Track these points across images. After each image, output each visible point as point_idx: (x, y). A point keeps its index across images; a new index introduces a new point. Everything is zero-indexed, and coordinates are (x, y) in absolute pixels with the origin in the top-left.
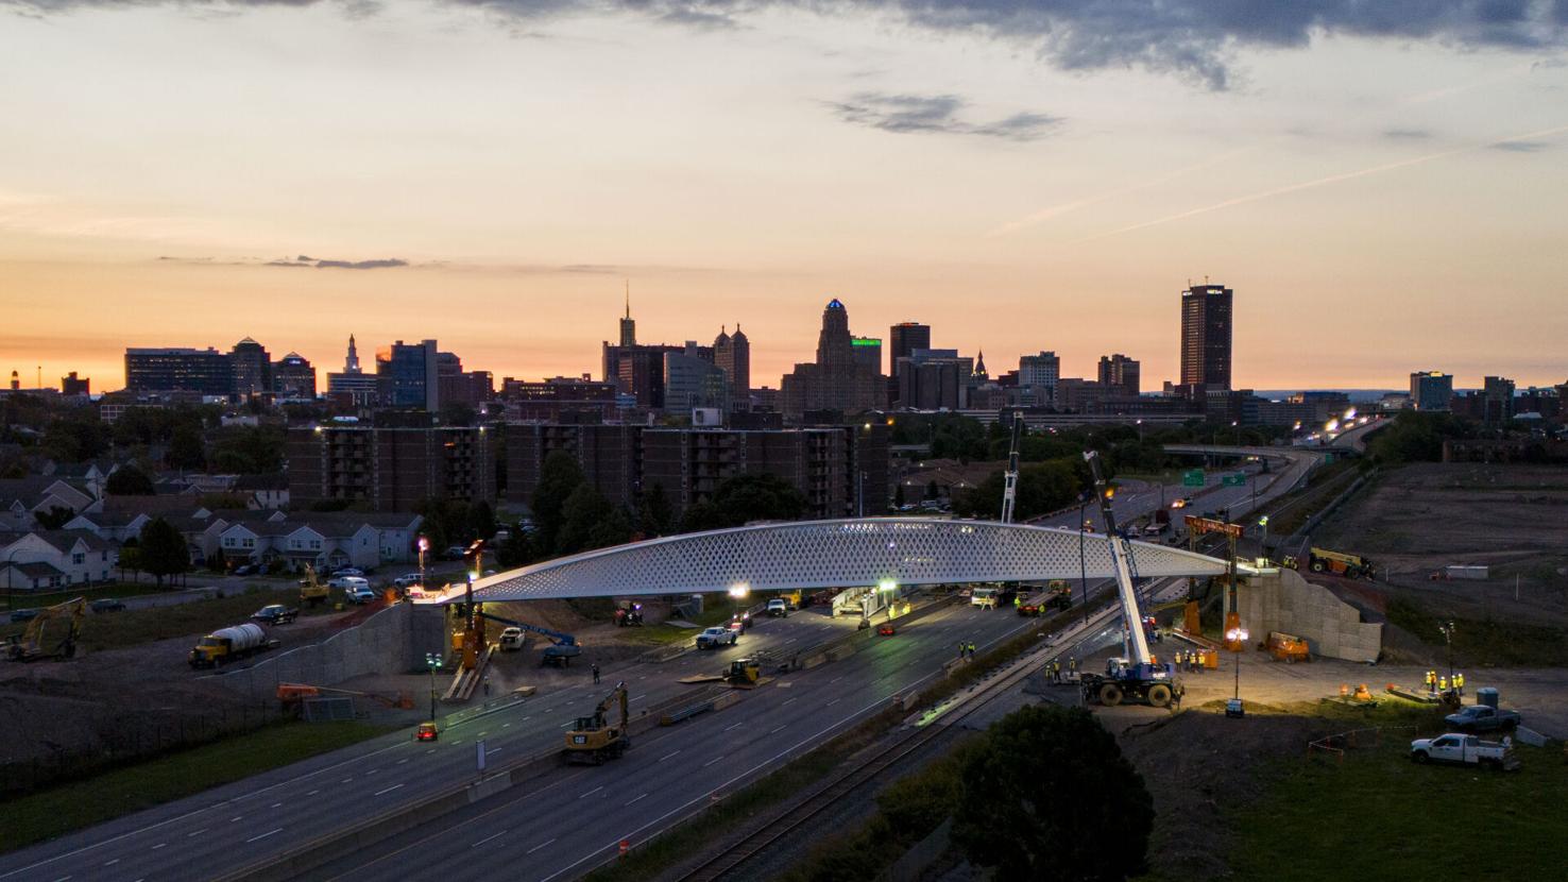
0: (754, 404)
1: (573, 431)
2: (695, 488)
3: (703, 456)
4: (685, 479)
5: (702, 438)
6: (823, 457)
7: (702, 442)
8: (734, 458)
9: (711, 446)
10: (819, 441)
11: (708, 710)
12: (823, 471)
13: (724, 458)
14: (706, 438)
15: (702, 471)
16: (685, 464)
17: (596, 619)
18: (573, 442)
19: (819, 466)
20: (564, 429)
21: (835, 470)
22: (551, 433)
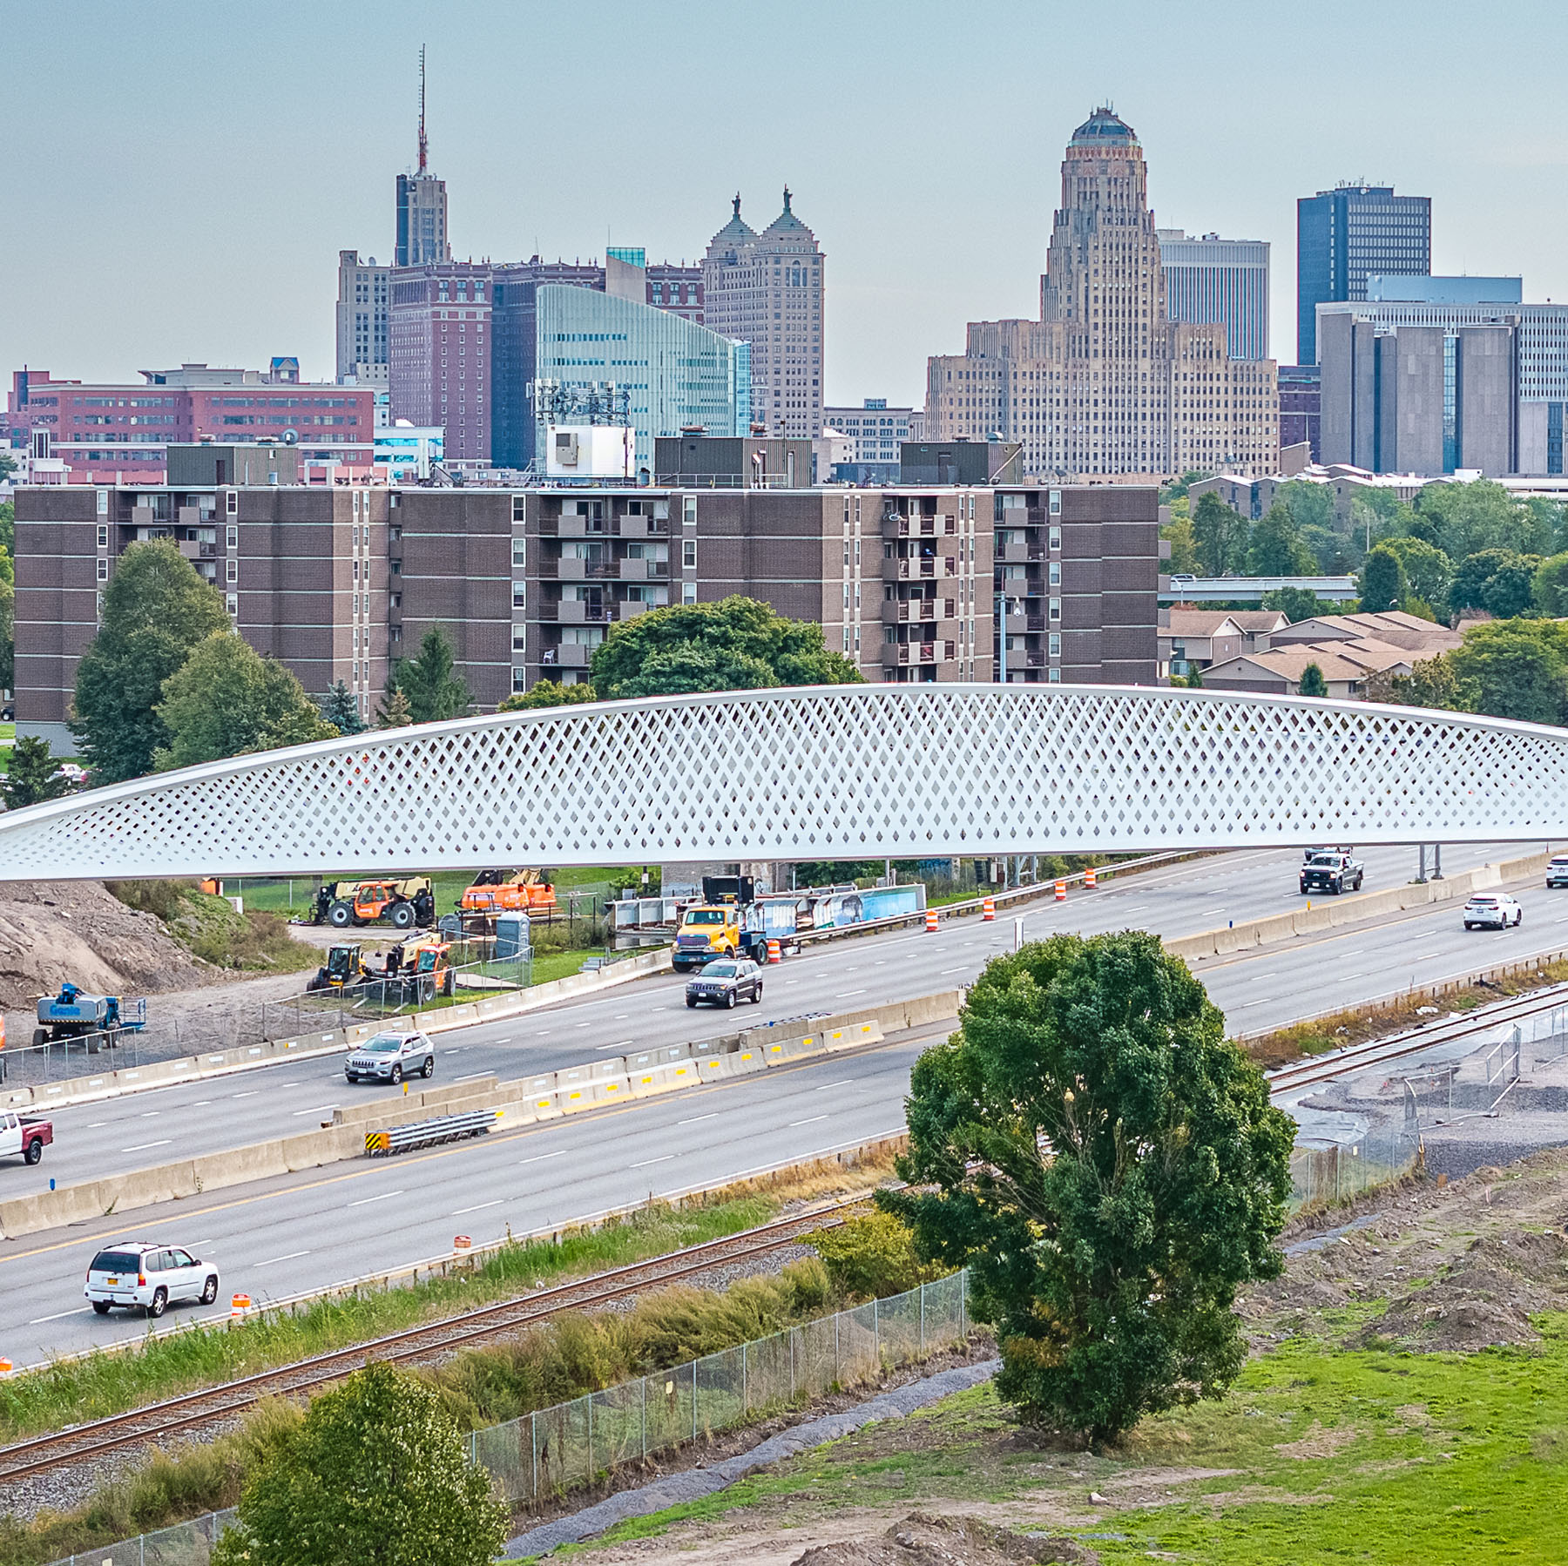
0: (837, 458)
1: (211, 504)
2: (549, 655)
3: (572, 562)
4: (520, 632)
5: (570, 509)
6: (927, 568)
7: (570, 521)
8: (661, 567)
9: (598, 534)
10: (915, 520)
11: (485, 1130)
12: (929, 610)
13: (631, 569)
14: (582, 509)
15: (571, 606)
16: (519, 587)
17: (237, 966)
18: (210, 537)
19: (917, 595)
20: (181, 498)
21: (968, 612)
22: (143, 511)
